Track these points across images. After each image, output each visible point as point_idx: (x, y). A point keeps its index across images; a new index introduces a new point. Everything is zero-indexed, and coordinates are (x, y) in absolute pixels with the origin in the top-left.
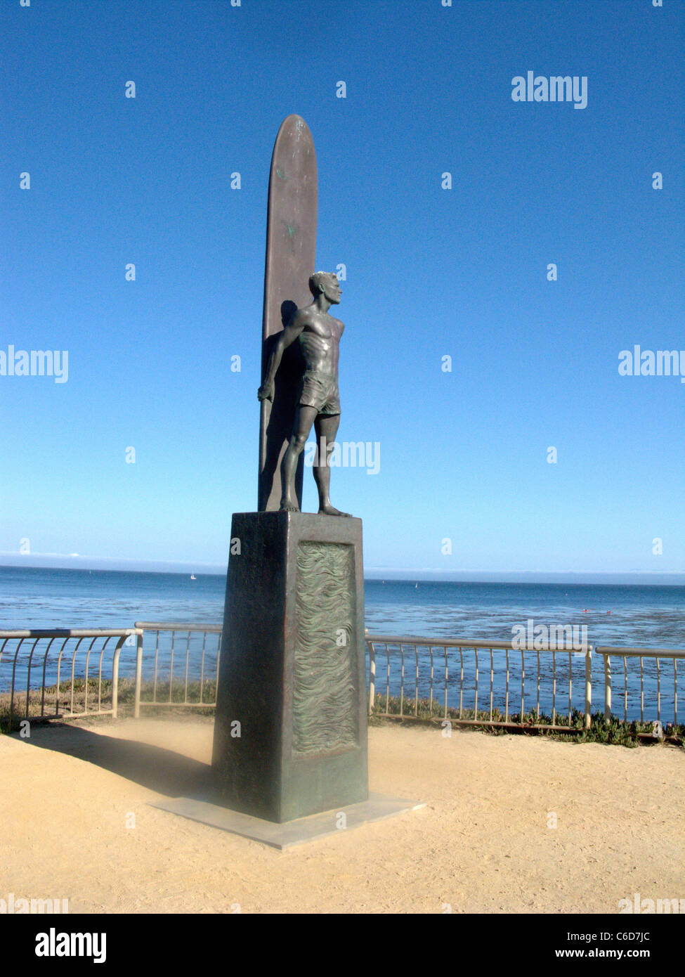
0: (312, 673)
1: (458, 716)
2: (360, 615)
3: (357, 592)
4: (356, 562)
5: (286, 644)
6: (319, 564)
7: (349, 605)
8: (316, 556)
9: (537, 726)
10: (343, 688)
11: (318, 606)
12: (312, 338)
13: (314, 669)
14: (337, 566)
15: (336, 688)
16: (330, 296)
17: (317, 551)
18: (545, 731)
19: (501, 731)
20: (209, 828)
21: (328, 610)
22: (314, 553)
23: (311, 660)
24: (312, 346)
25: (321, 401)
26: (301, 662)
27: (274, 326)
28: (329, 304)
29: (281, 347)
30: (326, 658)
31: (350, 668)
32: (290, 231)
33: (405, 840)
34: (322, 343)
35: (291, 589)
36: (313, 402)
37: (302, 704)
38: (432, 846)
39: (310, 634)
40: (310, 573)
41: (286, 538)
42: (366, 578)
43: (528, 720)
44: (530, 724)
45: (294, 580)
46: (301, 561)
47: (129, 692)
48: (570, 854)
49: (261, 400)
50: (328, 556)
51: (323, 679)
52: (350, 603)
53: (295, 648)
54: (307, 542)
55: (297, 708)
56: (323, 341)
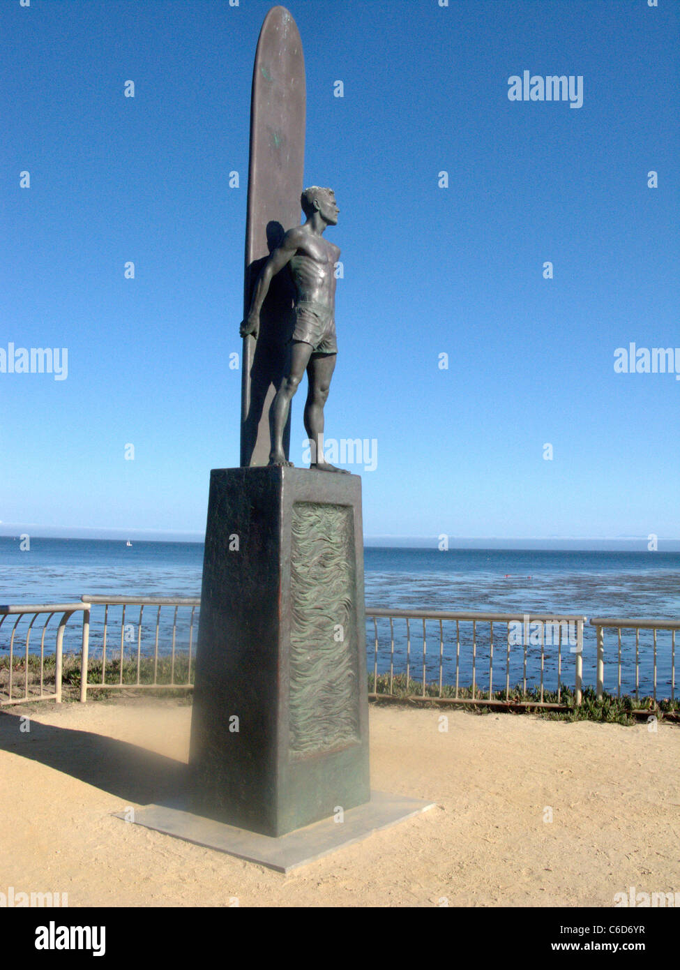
0: (309, 658)
1: (437, 694)
2: (359, 587)
3: (357, 561)
4: (355, 526)
5: (281, 625)
6: (315, 529)
7: (348, 577)
8: (311, 519)
9: (523, 703)
10: (343, 673)
11: (315, 578)
12: (306, 263)
13: (311, 653)
14: (334, 531)
15: (335, 674)
16: (326, 214)
17: (312, 514)
18: (532, 709)
19: (485, 710)
20: (192, 845)
21: (325, 583)
22: (310, 516)
23: (307, 642)
24: (306, 273)
25: (317, 336)
26: (296, 645)
27: (259, 251)
28: (325, 225)
29: (269, 272)
30: (324, 639)
31: (349, 650)
32: (276, 141)
33: (423, 852)
34: (318, 269)
35: (286, 559)
36: (307, 338)
37: (298, 695)
38: (457, 859)
39: (306, 612)
40: (304, 539)
41: (280, 499)
42: (366, 545)
43: (514, 697)
44: (517, 702)
45: (289, 549)
46: (296, 525)
47: (73, 672)
48: (618, 864)
49: (244, 335)
50: (324, 519)
51: (320, 664)
52: (349, 574)
53: (290, 629)
54: (303, 503)
55: (293, 700)
56: (319, 266)
